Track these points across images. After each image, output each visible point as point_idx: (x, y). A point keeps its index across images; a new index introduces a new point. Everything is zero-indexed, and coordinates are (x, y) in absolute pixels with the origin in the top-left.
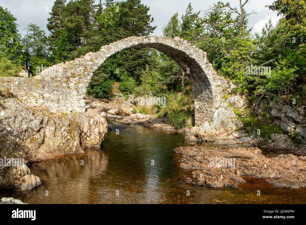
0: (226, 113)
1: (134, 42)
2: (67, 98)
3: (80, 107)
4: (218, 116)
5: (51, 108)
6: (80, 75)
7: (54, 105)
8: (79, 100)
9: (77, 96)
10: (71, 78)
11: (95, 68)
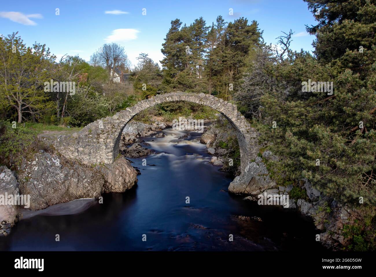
0: (257, 169)
1: (157, 101)
2: (97, 152)
3: (108, 159)
4: (248, 172)
5: (84, 159)
6: (109, 131)
7: (86, 157)
8: (108, 153)
9: (105, 149)
10: (101, 135)
11: (121, 125)
